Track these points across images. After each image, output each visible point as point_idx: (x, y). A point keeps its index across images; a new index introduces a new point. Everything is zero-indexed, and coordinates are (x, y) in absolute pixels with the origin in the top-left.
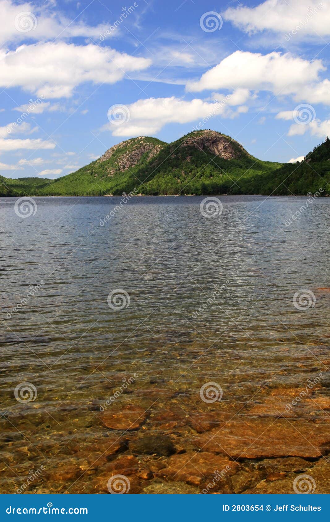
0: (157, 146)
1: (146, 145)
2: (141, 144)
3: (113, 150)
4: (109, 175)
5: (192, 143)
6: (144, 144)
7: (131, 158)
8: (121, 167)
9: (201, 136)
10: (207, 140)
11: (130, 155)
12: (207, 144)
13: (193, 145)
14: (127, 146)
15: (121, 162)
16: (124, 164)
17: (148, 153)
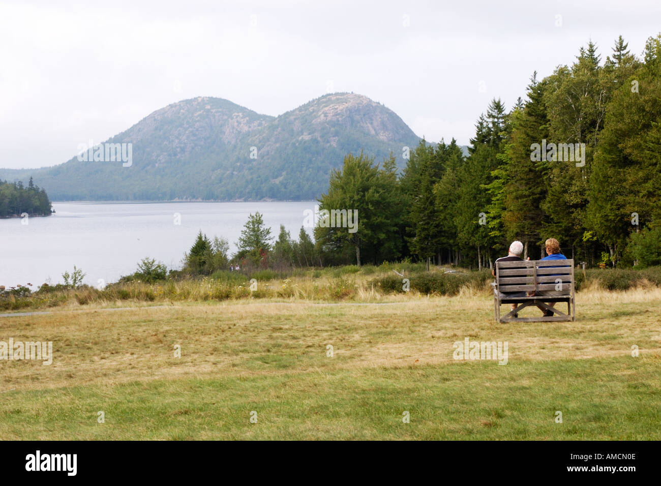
0: (236, 114)
1: (216, 112)
2: (208, 111)
3: (155, 120)
4: (157, 165)
5: (333, 116)
6: (214, 111)
7: (194, 135)
8: (178, 150)
9: (346, 105)
10: (356, 111)
11: (191, 129)
12: (357, 117)
13: (335, 119)
14: (179, 113)
15: (177, 141)
16: (182, 145)
17: (221, 126)
